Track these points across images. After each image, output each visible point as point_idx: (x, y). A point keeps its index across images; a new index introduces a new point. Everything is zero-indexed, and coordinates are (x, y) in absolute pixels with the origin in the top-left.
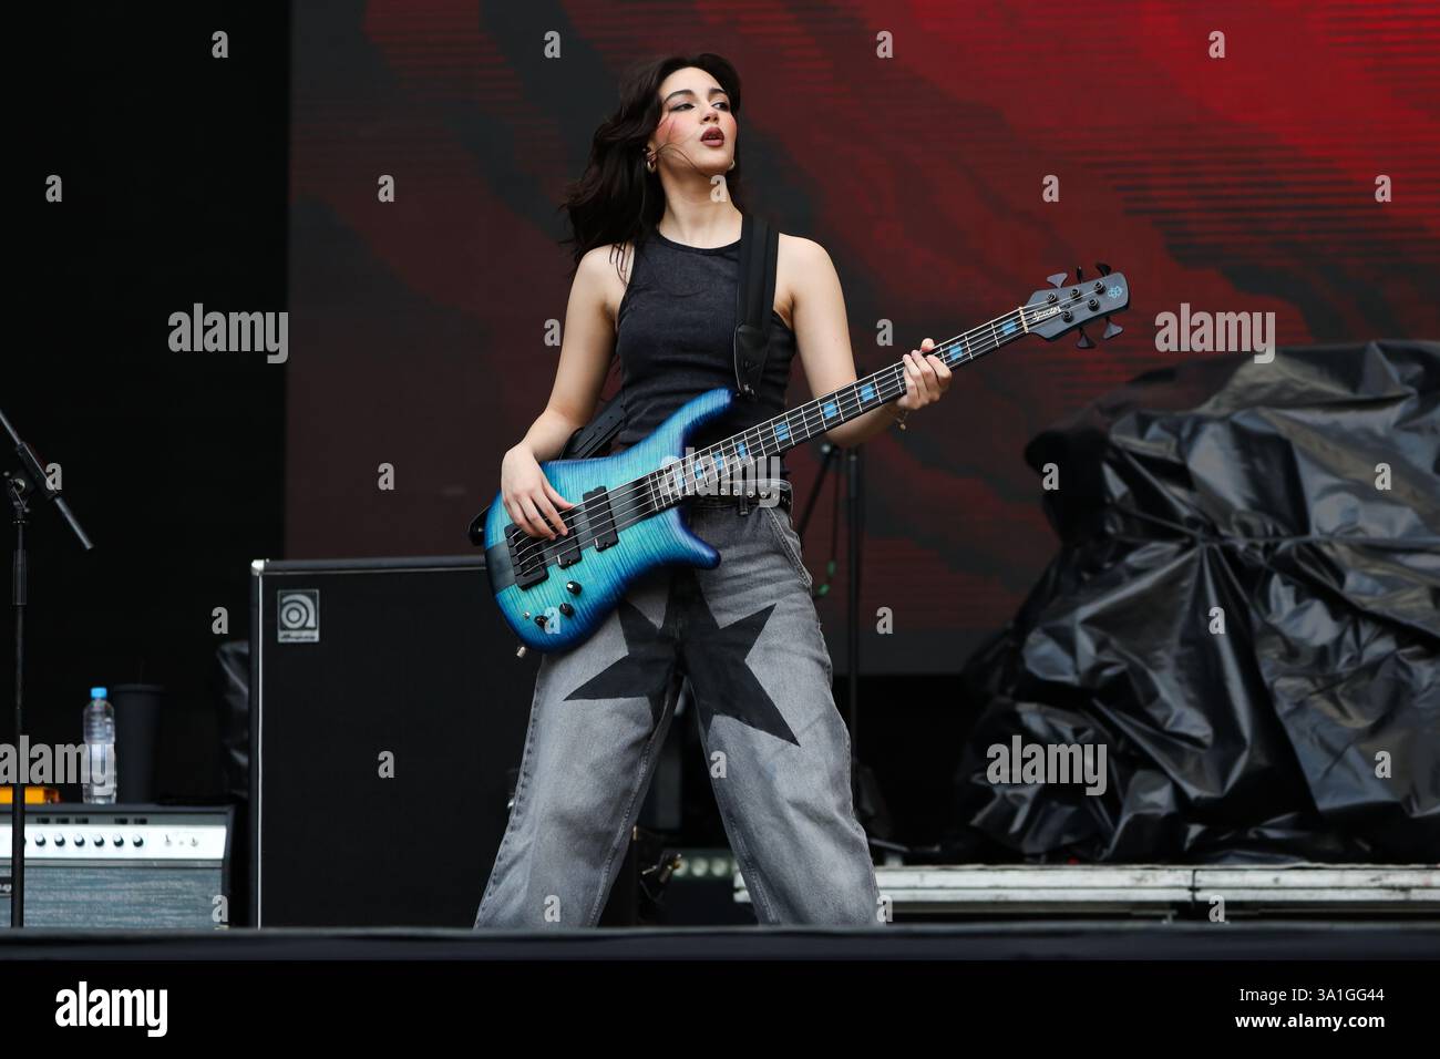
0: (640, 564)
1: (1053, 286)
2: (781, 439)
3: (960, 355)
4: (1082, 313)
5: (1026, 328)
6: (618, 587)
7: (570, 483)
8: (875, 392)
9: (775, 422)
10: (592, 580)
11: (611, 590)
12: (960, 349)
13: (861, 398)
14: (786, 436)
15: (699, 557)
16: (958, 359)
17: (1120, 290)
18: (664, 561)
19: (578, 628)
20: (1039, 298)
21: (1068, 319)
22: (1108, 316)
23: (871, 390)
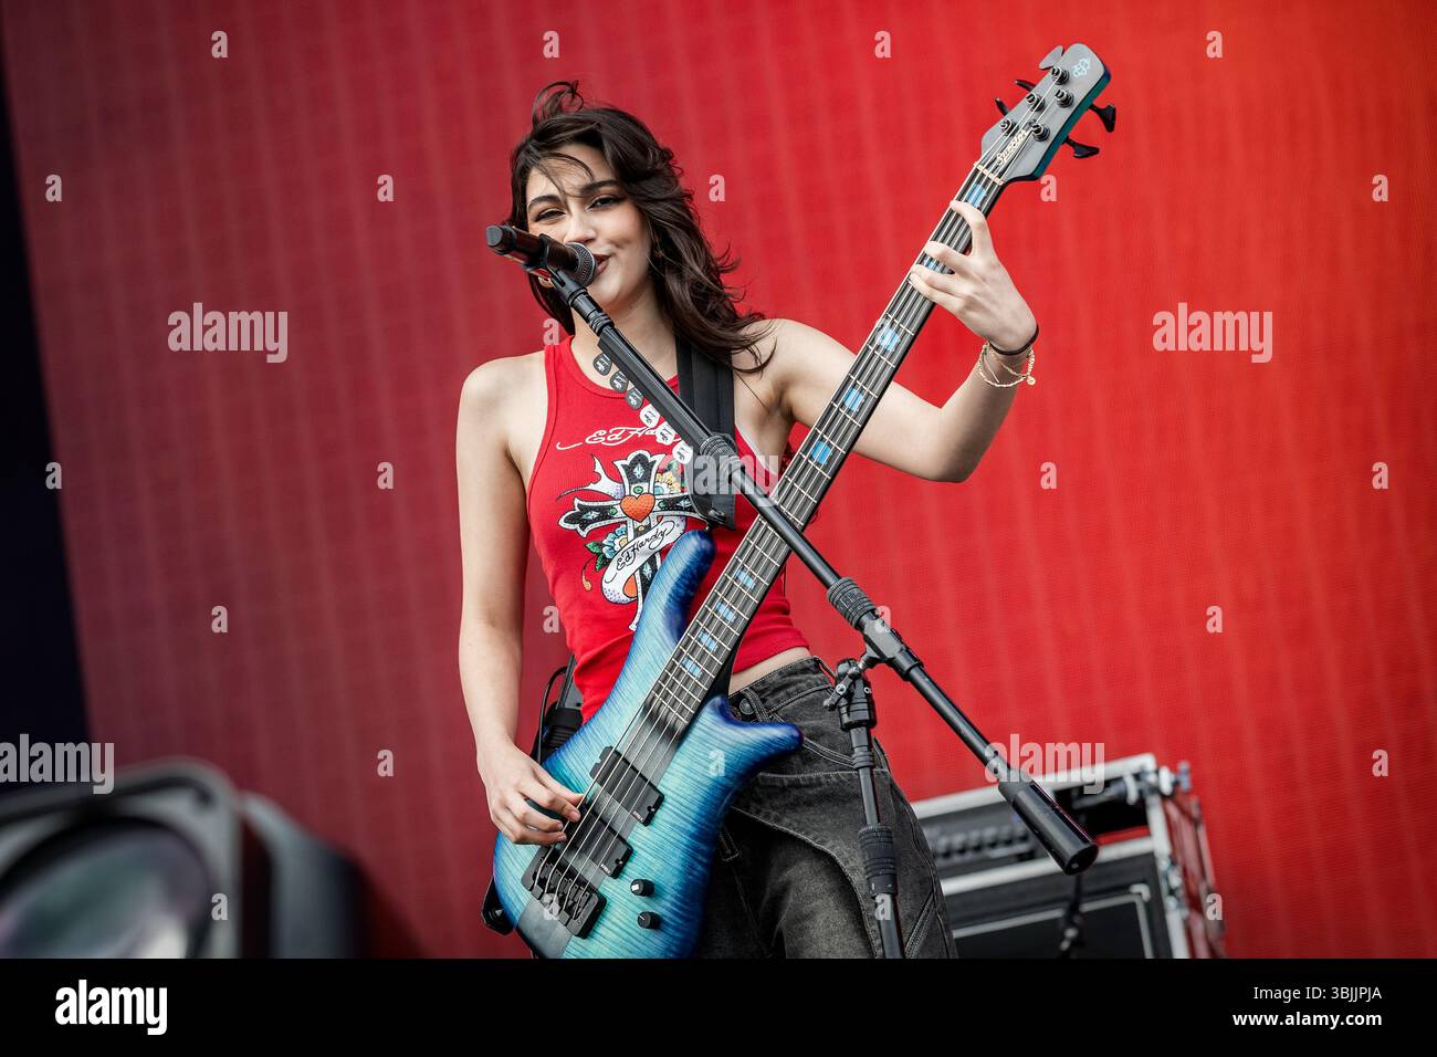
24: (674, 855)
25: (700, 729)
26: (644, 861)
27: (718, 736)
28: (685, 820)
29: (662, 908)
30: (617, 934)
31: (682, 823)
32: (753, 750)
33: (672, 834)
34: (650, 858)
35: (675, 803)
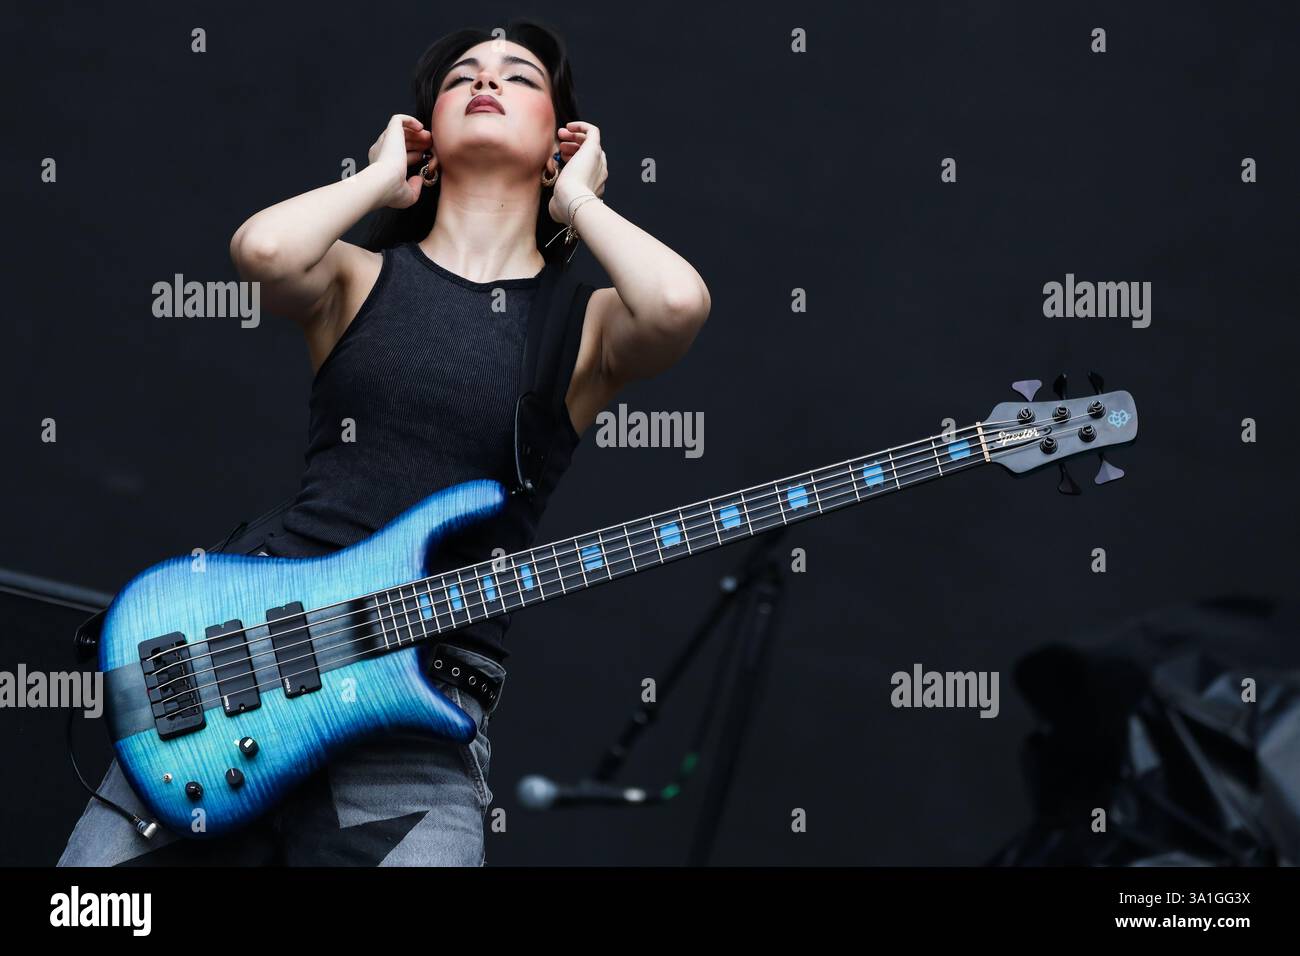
0: (356, 724)
1: (1021, 398)
2: (590, 567)
3: (880, 480)
4: (1069, 444)
5: (987, 455)
6: (317, 753)
7: (243, 589)
8: (743, 517)
9: (580, 542)
10: (275, 738)
11: (306, 757)
12: (879, 471)
13: (720, 524)
14: (599, 565)
15: (446, 724)
16: (877, 486)
17: (1126, 415)
18: (391, 724)
19: (248, 806)
20: (1005, 412)
21: (1048, 448)
22: (1103, 453)
23: (736, 513)
24: (295, 741)
25: (394, 661)
26: (264, 724)
27: (406, 681)
28: (326, 722)
29: (252, 775)
30: (195, 760)
31: (322, 725)
32: (428, 718)
33: (306, 725)
34: (271, 726)
35: (328, 703)
